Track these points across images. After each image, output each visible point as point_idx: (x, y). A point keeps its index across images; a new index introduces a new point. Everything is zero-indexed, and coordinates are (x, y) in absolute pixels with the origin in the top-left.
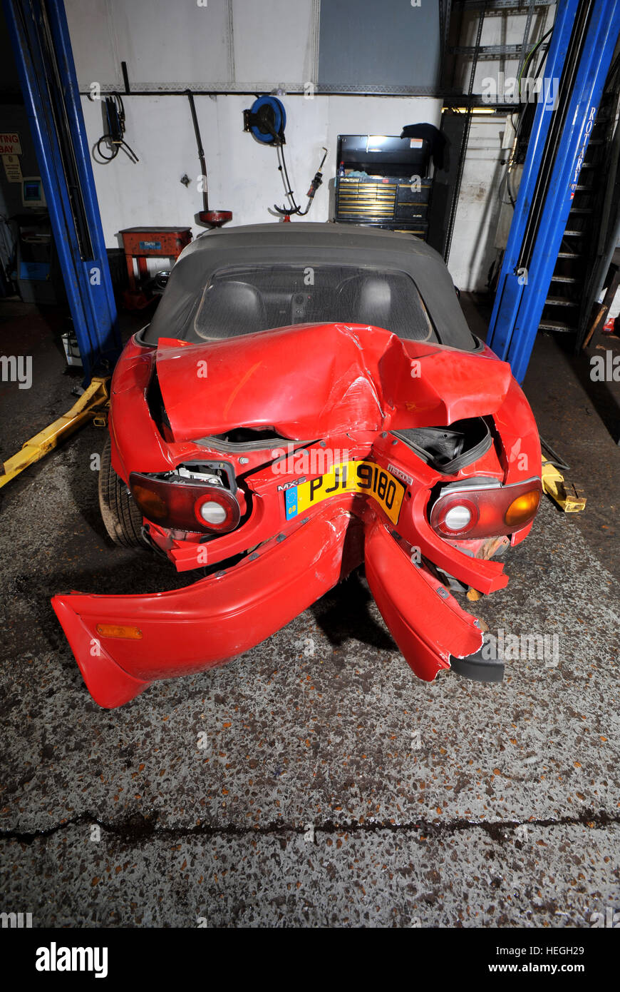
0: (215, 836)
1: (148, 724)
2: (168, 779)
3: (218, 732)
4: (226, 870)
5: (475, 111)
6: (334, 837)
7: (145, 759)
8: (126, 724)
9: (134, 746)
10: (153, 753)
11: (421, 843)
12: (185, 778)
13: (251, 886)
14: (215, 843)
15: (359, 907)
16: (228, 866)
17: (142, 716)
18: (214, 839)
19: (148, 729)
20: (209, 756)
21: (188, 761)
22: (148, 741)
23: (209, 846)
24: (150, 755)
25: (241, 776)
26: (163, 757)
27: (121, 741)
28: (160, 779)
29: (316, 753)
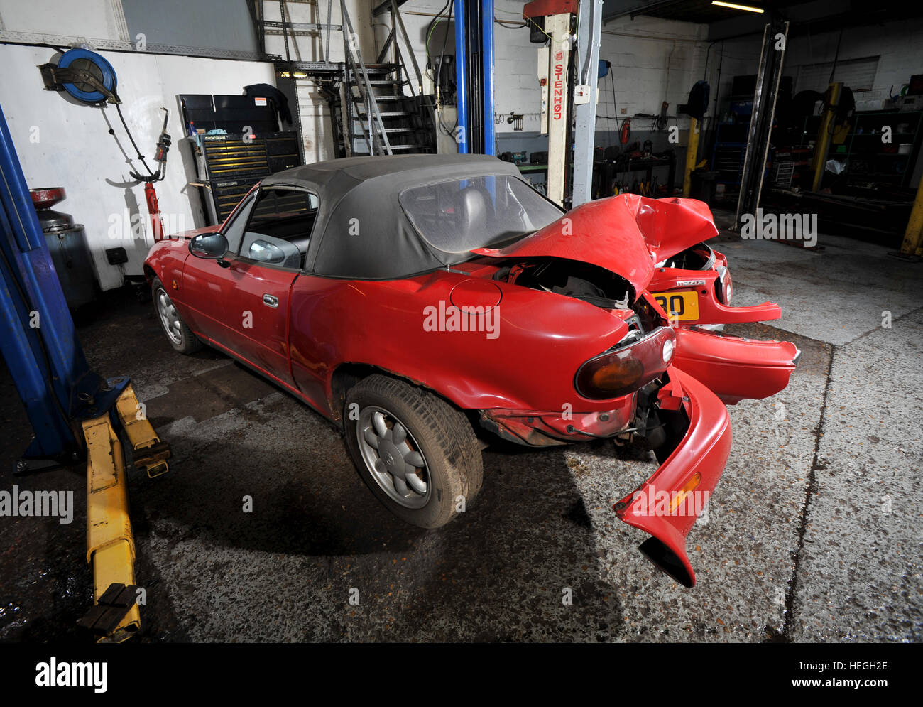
0: (797, 595)
1: (675, 602)
2: (738, 607)
3: (702, 556)
4: (825, 598)
5: (297, 75)
6: (809, 530)
7: (712, 616)
8: (667, 618)
9: (694, 620)
10: (708, 608)
11: (821, 496)
12: (740, 594)
13: (839, 588)
14: (803, 597)
15: (858, 541)
16: (822, 596)
17: (664, 603)
18: (799, 596)
19: (680, 603)
20: (724, 571)
21: (724, 587)
22: (693, 607)
23: (804, 601)
24: (709, 611)
25: (748, 558)
26: (714, 602)
27: (685, 629)
28: (735, 612)
29: (742, 512)
